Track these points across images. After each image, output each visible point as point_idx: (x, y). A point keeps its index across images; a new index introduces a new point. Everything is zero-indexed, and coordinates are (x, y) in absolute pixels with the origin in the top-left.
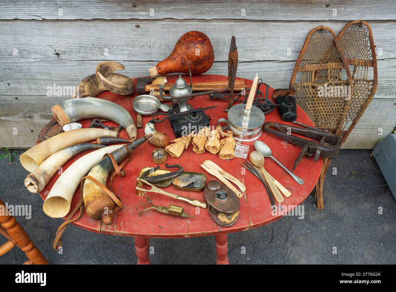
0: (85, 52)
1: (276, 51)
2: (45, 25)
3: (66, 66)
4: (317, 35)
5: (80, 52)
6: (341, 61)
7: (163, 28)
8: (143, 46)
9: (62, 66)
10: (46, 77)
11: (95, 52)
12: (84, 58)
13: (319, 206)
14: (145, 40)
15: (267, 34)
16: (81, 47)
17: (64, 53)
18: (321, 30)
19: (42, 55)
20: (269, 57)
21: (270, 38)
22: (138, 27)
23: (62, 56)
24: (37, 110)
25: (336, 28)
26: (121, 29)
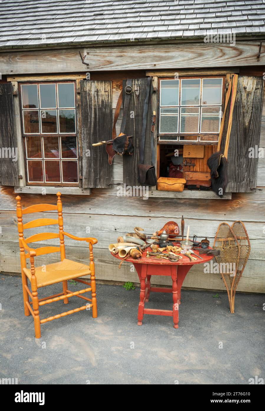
0: (127, 229)
1: (207, 233)
2: (115, 217)
3: (118, 235)
4: (223, 226)
5: (125, 229)
6: (234, 237)
7: (160, 221)
8: (151, 228)
9: (116, 235)
10: (107, 240)
11: (131, 229)
12: (126, 232)
13: (231, 312)
14: (152, 225)
15: (202, 225)
16: (126, 227)
17: (118, 229)
18: (224, 224)
19: (109, 229)
20: (204, 236)
21: (204, 227)
22: (150, 220)
23: (117, 230)
24: (98, 256)
25: (231, 224)
26: (143, 220)
